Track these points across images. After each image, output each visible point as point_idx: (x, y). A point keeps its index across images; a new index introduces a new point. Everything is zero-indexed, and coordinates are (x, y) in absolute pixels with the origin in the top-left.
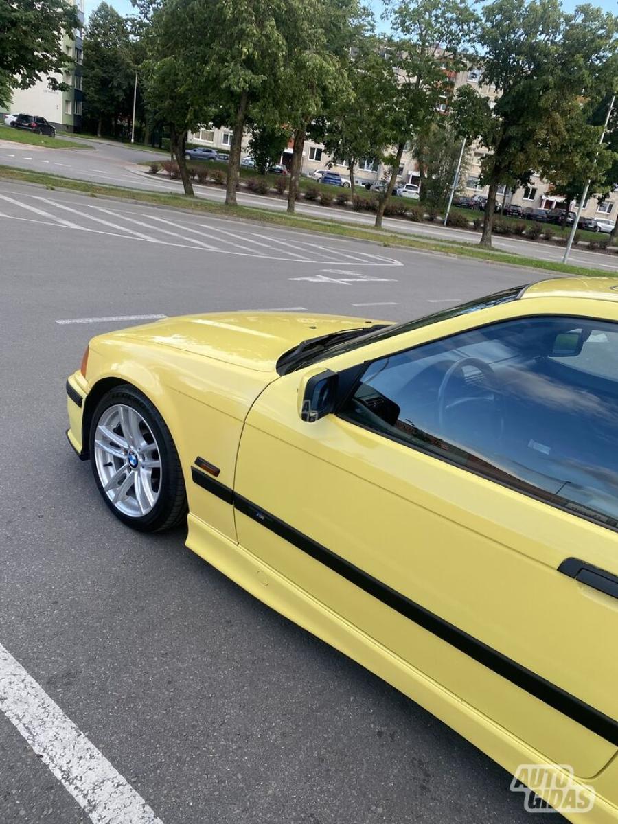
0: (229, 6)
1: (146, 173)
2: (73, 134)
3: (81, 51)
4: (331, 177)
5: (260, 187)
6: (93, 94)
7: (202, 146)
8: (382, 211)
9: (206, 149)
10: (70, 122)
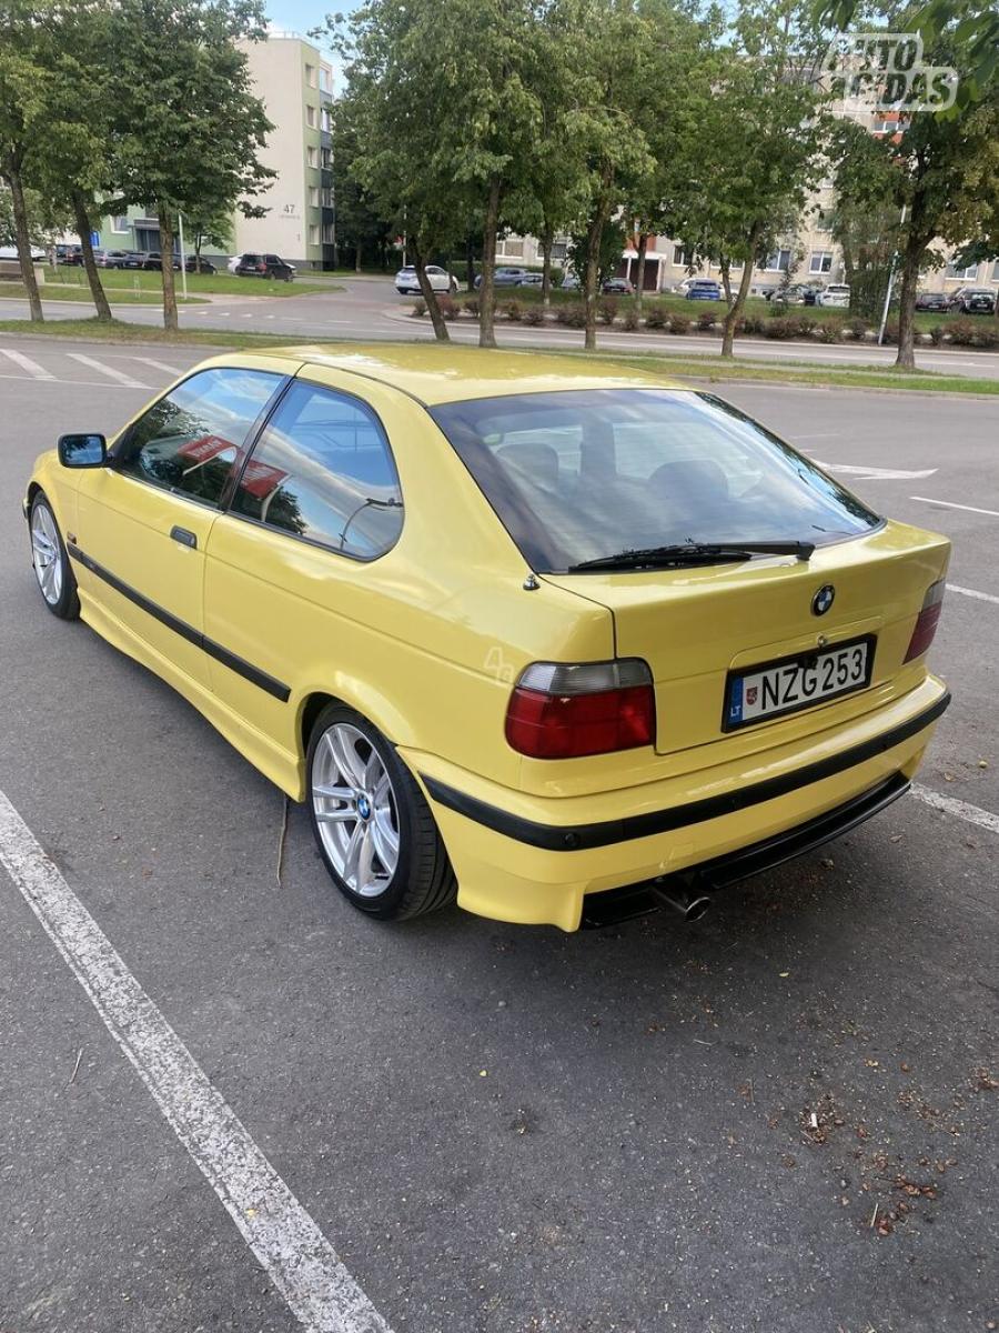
0: (453, 69)
1: (412, 316)
2: (322, 273)
3: (329, 151)
4: (703, 288)
5: (576, 318)
6: (347, 210)
7: (506, 266)
8: (731, 332)
9: (511, 269)
10: (319, 257)
